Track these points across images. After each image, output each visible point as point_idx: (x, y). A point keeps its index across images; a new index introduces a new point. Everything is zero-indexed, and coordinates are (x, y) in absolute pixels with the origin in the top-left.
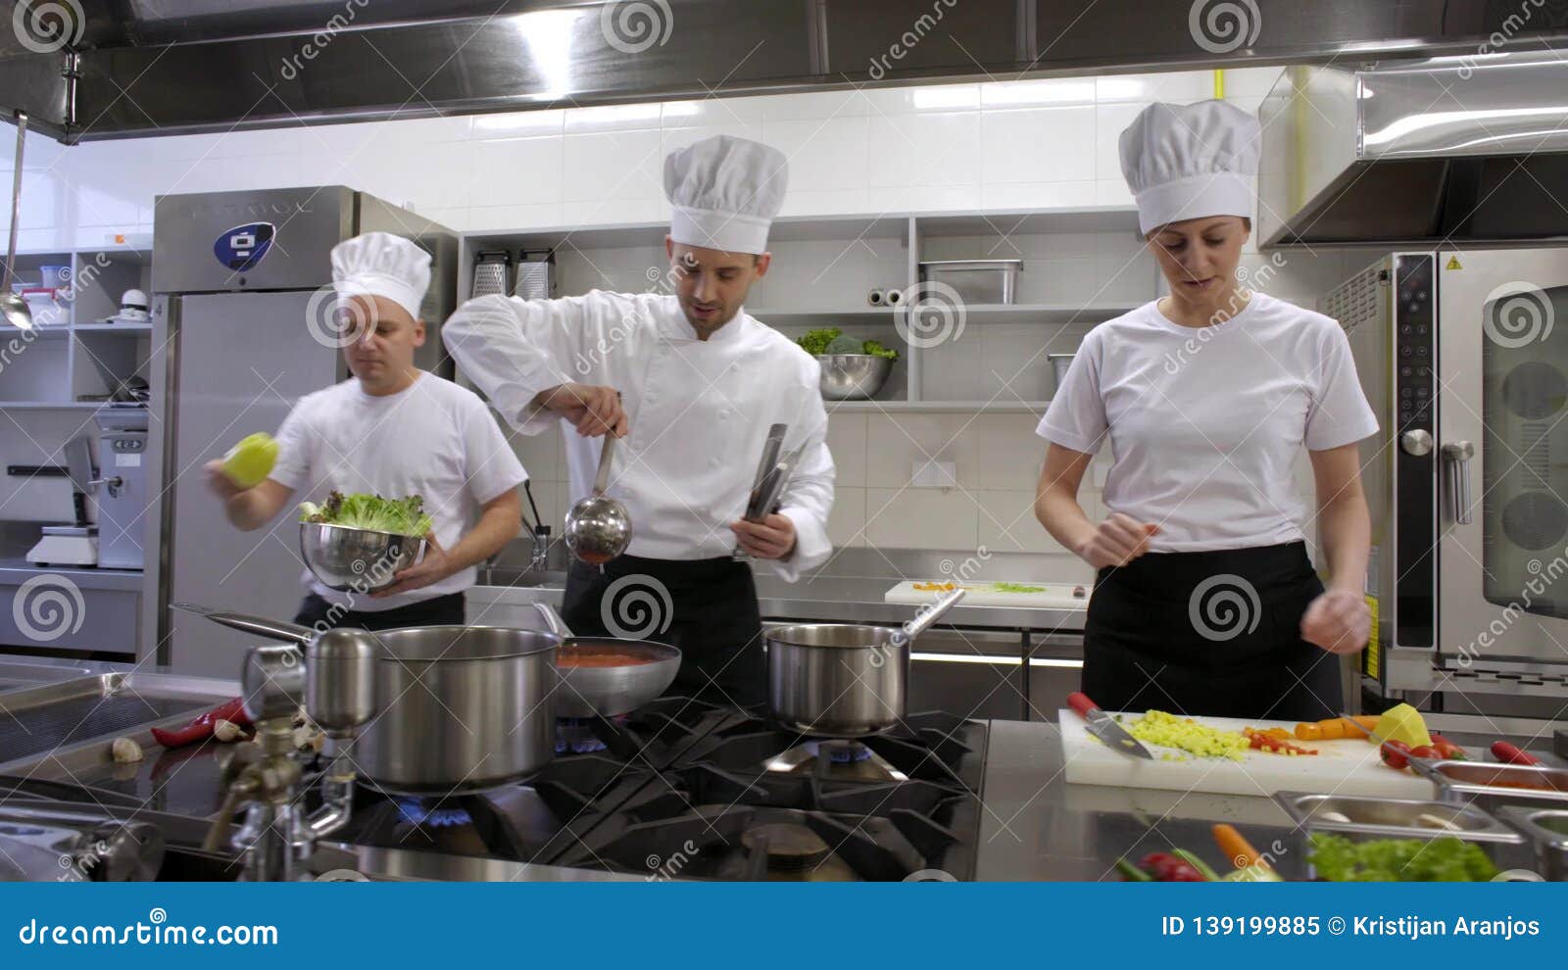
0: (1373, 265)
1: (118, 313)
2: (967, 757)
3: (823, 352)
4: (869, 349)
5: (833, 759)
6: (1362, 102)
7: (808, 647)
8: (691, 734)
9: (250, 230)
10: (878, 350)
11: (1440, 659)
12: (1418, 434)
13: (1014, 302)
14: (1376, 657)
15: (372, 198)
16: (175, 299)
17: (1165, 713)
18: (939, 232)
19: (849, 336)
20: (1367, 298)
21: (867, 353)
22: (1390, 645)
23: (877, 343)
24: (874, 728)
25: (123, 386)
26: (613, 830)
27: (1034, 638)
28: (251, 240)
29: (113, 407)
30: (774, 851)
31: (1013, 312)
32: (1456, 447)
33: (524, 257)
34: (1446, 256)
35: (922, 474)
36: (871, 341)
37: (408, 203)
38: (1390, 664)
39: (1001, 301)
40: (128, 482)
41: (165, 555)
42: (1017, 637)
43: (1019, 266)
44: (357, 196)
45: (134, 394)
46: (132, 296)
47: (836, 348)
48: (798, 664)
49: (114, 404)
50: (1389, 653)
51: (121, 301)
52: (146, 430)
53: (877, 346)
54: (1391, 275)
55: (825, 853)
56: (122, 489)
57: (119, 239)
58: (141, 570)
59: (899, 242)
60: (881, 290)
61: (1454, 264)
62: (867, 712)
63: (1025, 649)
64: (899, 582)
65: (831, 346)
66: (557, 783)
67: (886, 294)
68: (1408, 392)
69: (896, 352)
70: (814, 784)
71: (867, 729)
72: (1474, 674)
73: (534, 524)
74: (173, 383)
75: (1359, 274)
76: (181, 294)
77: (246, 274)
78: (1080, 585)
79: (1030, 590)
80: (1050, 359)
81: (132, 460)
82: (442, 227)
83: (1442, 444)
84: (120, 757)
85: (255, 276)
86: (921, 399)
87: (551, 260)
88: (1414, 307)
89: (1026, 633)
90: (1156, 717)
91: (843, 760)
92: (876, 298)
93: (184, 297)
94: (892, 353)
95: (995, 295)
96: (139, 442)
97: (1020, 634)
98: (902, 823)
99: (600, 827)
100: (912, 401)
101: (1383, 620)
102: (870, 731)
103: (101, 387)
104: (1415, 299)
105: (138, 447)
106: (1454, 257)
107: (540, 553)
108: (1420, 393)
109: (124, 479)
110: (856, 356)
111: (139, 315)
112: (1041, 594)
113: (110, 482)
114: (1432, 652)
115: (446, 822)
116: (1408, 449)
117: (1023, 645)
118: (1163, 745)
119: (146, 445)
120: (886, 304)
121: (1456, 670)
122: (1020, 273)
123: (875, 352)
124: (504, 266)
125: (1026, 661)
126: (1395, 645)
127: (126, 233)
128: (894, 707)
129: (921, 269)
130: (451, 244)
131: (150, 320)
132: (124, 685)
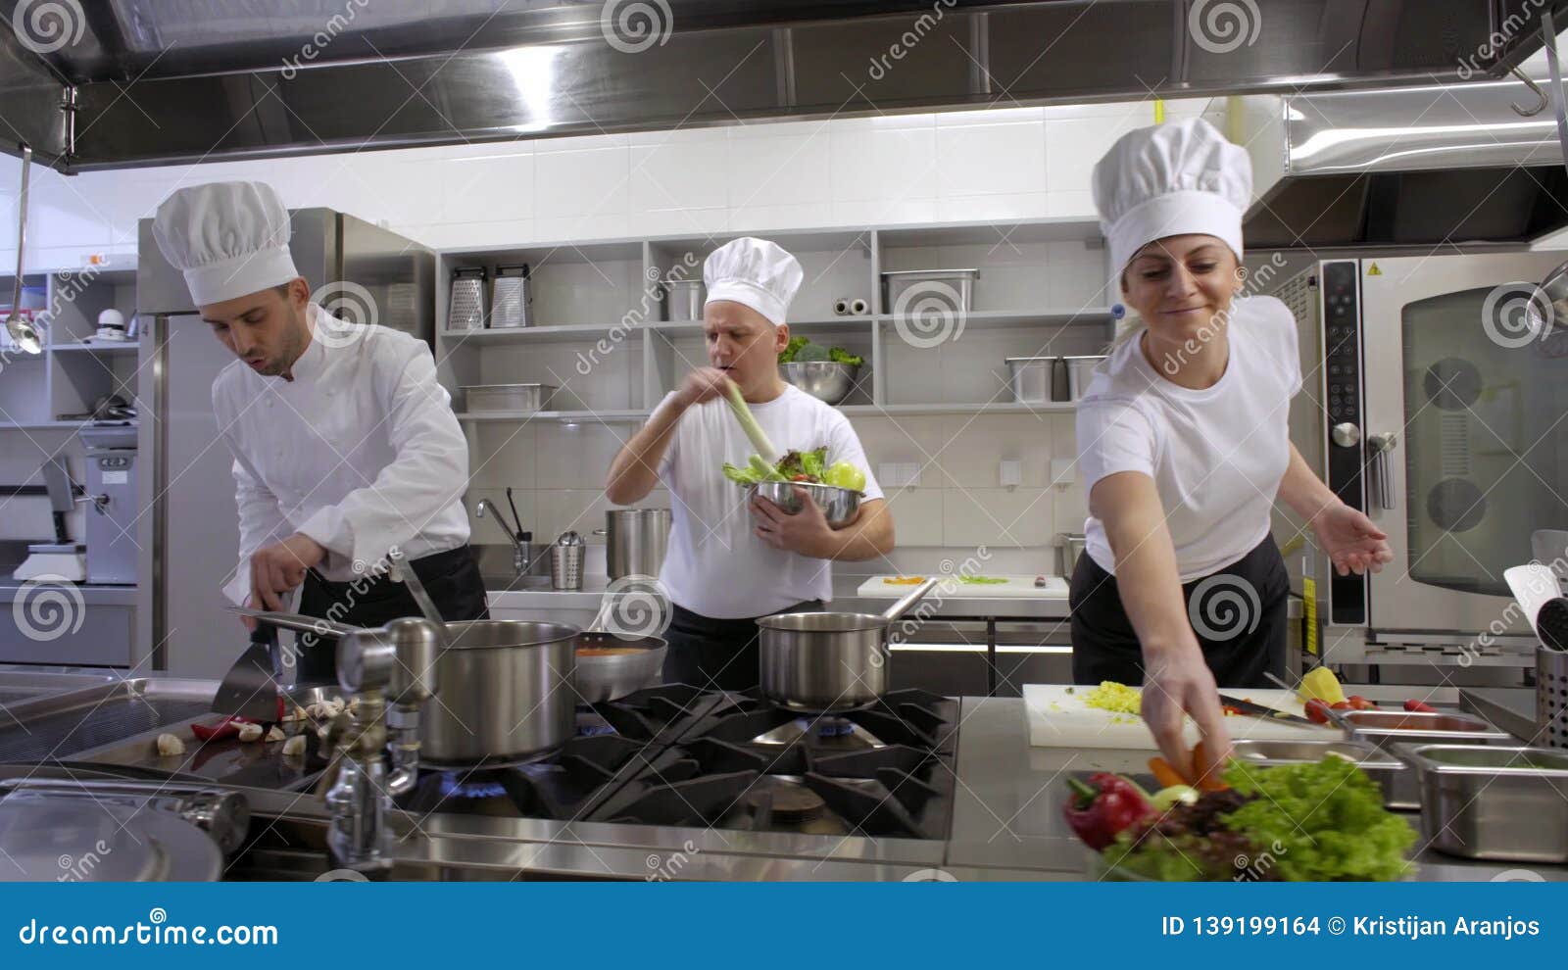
0: (1303, 272)
1: (95, 333)
2: (941, 728)
3: (792, 360)
4: (835, 357)
5: (821, 734)
6: (1288, 123)
7: (797, 631)
8: (690, 715)
10: (844, 357)
11: (1371, 634)
12: (1346, 427)
13: (972, 309)
14: (1314, 635)
15: (354, 219)
16: (161, 320)
17: (1117, 684)
18: (902, 245)
19: (815, 344)
20: (1299, 301)
21: (834, 360)
22: (1326, 623)
23: (844, 350)
24: (858, 702)
25: (102, 406)
26: (631, 795)
27: (1000, 627)
29: (95, 426)
30: (777, 807)
32: (1380, 439)
33: (500, 273)
34: (1367, 263)
35: (889, 476)
36: (837, 349)
37: (383, 221)
38: (1326, 639)
40: (115, 499)
41: (158, 571)
42: (983, 626)
43: (976, 275)
44: (339, 217)
45: (114, 412)
46: (109, 316)
47: (804, 355)
48: (788, 648)
49: (97, 422)
50: (1326, 631)
51: (97, 320)
52: (135, 448)
53: (844, 353)
54: (1319, 282)
55: (819, 809)
56: (109, 506)
57: (93, 261)
58: (134, 585)
59: (860, 253)
60: (846, 299)
61: (1375, 270)
62: (850, 690)
63: (992, 637)
64: (870, 577)
65: (799, 354)
66: (579, 757)
67: (851, 303)
68: (1337, 389)
69: (861, 359)
70: (807, 752)
71: (851, 704)
72: (1403, 648)
73: (515, 530)
74: (162, 402)
75: (1291, 280)
76: (167, 314)
78: (1040, 575)
79: (995, 582)
80: (1007, 362)
81: (118, 478)
82: (416, 244)
83: (1368, 436)
84: (165, 751)
86: (886, 403)
87: (526, 273)
88: (1340, 310)
89: (992, 621)
90: (1110, 687)
91: (829, 734)
92: (841, 308)
93: (170, 318)
94: (857, 360)
96: (126, 460)
97: (986, 623)
98: (888, 780)
99: (621, 792)
100: (878, 405)
101: (1319, 600)
102: (854, 707)
103: (80, 407)
104: (1341, 303)
105: (124, 464)
106: (1374, 264)
107: (522, 558)
108: (1347, 389)
109: (111, 496)
110: (823, 364)
111: (116, 334)
112: (1003, 585)
113: (98, 499)
114: (1363, 628)
115: (481, 794)
116: (1337, 440)
117: (989, 634)
118: (1116, 711)
119: (131, 463)
120: (850, 313)
121: (1386, 644)
122: (976, 281)
123: (841, 358)
124: (480, 281)
125: (992, 649)
126: (1331, 623)
127: (101, 253)
128: (875, 684)
129: (884, 279)
130: (428, 261)
131: (128, 339)
132: (146, 690)
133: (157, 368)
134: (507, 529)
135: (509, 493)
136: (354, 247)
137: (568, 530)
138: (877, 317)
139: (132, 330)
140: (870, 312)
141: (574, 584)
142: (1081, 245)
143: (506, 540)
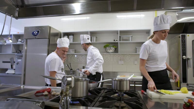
0: (178, 36)
1: (18, 42)
2: (138, 94)
4: (113, 47)
6: (177, 16)
7: (117, 81)
8: (101, 92)
9: (37, 31)
12: (184, 56)
13: (131, 41)
14: (179, 84)
15: (52, 27)
18: (122, 32)
19: (111, 45)
20: (177, 40)
22: (181, 83)
27: (136, 82)
28: (37, 32)
29: (17, 54)
31: (131, 42)
32: (189, 58)
33: (70, 35)
35: (120, 62)
38: (181, 85)
39: (130, 41)
40: (19, 63)
44: (50, 27)
45: (19, 52)
46: (19, 40)
48: (116, 83)
52: (22, 56)
54: (180, 37)
57: (18, 33)
58: (21, 74)
59: (117, 34)
62: (125, 89)
63: (135, 84)
65: (109, 46)
71: (125, 91)
72: (192, 86)
74: (26, 51)
77: (36, 37)
80: (136, 48)
81: (20, 60)
82: (60, 31)
83: (187, 58)
85: (37, 37)
87: (73, 35)
88: (183, 41)
89: (135, 82)
92: (114, 40)
93: (28, 40)
94: (116, 47)
95: (129, 40)
96: (21, 58)
100: (119, 53)
103: (15, 51)
106: (188, 35)
107: (71, 72)
111: (20, 42)
112: (136, 77)
113: (17, 63)
114: (187, 84)
116: (183, 58)
120: (115, 41)
121: (190, 86)
122: (132, 37)
124: (67, 36)
125: (135, 85)
126: (182, 83)
127: (19, 32)
128: (128, 89)
129: (120, 37)
130: (61, 34)
131: (22, 43)
132: (24, 87)
133: (26, 48)
134: (70, 68)
135: (70, 63)
136: (52, 32)
137: (78, 68)
138: (119, 42)
139: (22, 42)
140: (118, 41)
141: (78, 76)
142: (145, 33)
143: (69, 70)
